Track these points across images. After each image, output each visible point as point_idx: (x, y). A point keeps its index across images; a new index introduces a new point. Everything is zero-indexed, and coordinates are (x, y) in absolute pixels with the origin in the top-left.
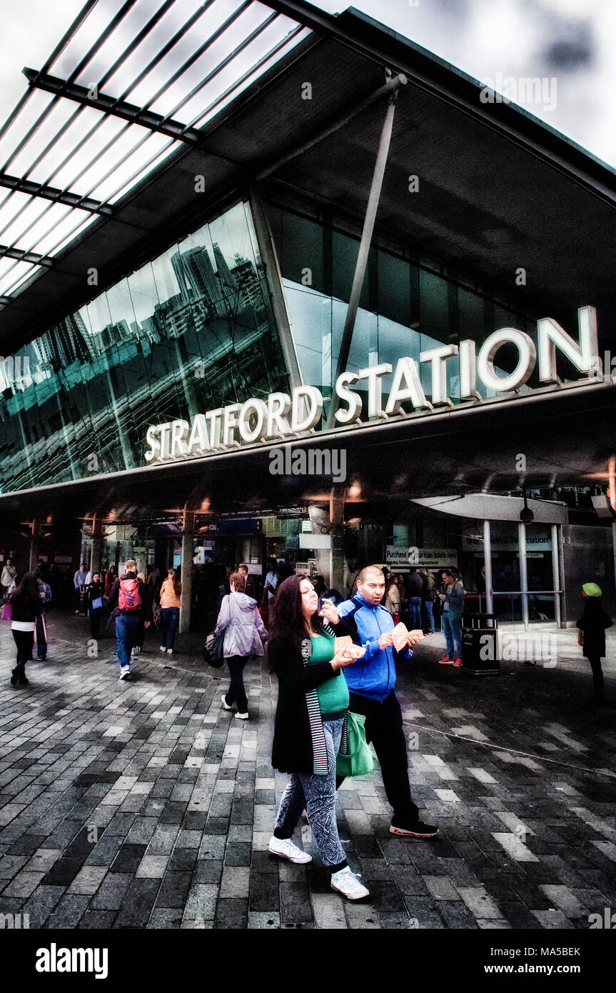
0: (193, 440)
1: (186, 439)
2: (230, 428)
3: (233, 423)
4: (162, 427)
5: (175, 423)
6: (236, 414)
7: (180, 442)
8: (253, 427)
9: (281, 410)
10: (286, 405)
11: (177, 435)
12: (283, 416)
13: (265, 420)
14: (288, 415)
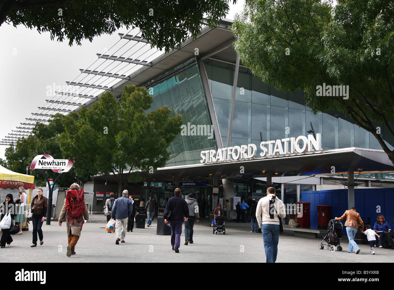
0: (217, 157)
1: (215, 156)
2: (229, 155)
3: (230, 153)
4: (206, 152)
5: (211, 151)
6: (231, 150)
7: (213, 157)
8: (236, 155)
9: (244, 151)
10: (246, 149)
11: (212, 155)
12: (245, 152)
13: (240, 153)
14: (246, 152)
